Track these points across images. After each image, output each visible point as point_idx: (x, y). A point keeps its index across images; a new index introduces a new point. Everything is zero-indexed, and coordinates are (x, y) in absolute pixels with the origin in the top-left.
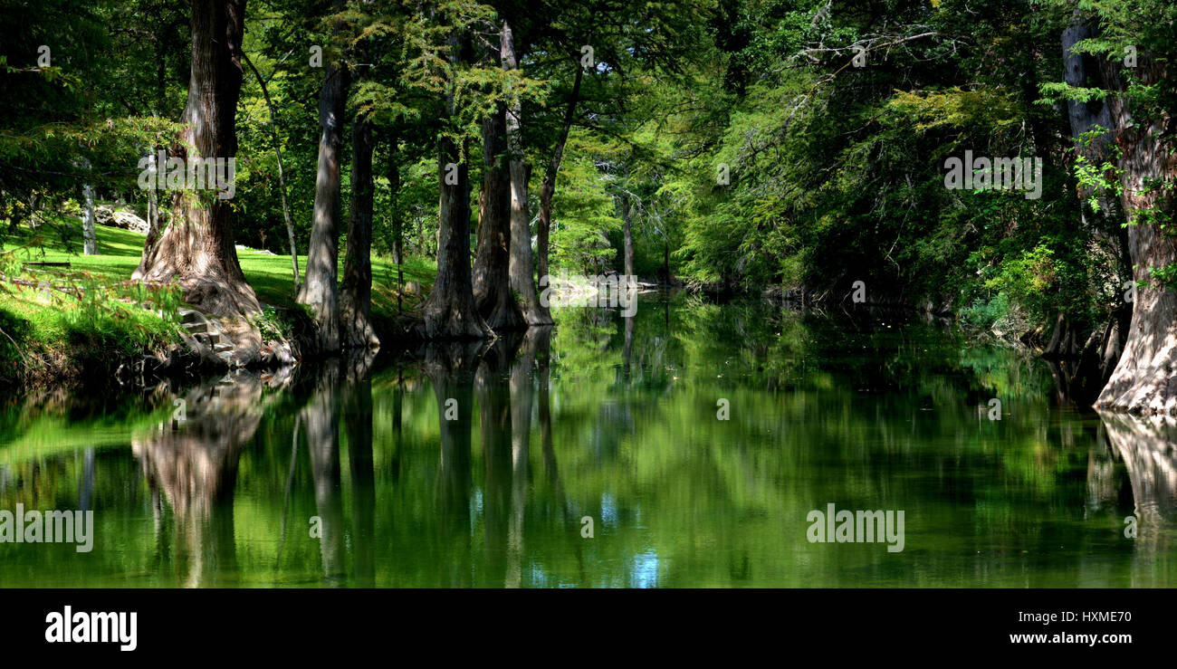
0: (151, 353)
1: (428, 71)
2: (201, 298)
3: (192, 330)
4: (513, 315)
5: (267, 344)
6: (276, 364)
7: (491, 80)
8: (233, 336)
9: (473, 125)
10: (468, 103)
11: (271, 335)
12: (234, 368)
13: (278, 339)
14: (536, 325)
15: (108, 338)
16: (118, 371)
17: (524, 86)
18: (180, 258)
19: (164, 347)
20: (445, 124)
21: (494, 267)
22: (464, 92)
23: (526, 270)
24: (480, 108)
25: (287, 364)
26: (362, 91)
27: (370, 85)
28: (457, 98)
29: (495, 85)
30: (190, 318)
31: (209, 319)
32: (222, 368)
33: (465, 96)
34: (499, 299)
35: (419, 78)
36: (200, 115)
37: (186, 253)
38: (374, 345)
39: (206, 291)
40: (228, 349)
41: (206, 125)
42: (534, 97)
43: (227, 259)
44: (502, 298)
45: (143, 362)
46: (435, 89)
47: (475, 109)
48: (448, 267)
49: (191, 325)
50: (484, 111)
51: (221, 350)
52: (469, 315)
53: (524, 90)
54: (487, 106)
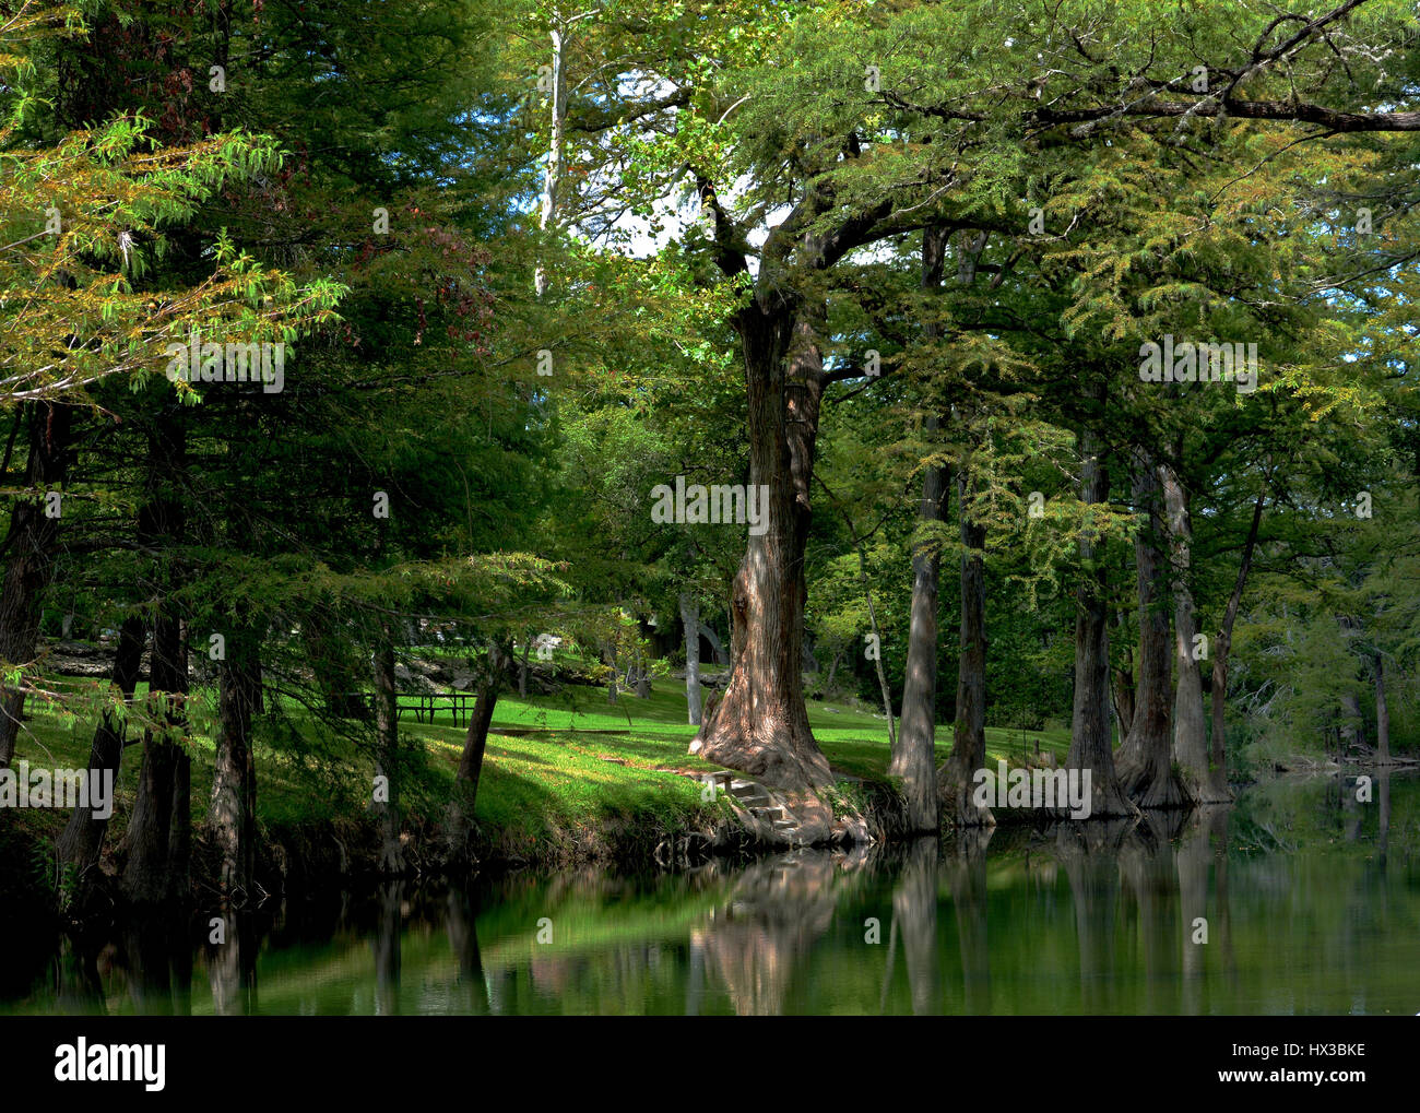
0: (698, 830)
1: (996, 506)
2: (765, 770)
3: (748, 804)
4: (1176, 790)
5: (839, 820)
6: (849, 843)
7: (1069, 515)
8: (800, 812)
9: (1047, 566)
10: (1043, 541)
11: (847, 811)
12: (797, 847)
13: (851, 814)
14: (1210, 803)
15: (646, 813)
16: (658, 849)
17: (1108, 521)
18: (744, 722)
19: (714, 823)
20: (1076, 569)
21: (1153, 735)
22: (1037, 529)
23: (1198, 738)
24: (1056, 548)
25: (863, 843)
26: (920, 530)
27: (931, 523)
28: (1029, 536)
29: (1075, 521)
30: (749, 790)
31: (771, 792)
32: (782, 847)
33: (1041, 534)
34: (1158, 773)
35: (986, 514)
36: (765, 560)
37: (751, 716)
38: (988, 824)
39: (770, 760)
40: (793, 825)
41: (769, 572)
42: (1118, 533)
43: (798, 723)
44: (1162, 771)
45: (687, 839)
46: (1003, 527)
47: (1050, 549)
48: (1084, 734)
49: (750, 798)
50: (1060, 550)
51: (785, 827)
52: (1109, 790)
53: (1108, 526)
54: (1064, 545)
